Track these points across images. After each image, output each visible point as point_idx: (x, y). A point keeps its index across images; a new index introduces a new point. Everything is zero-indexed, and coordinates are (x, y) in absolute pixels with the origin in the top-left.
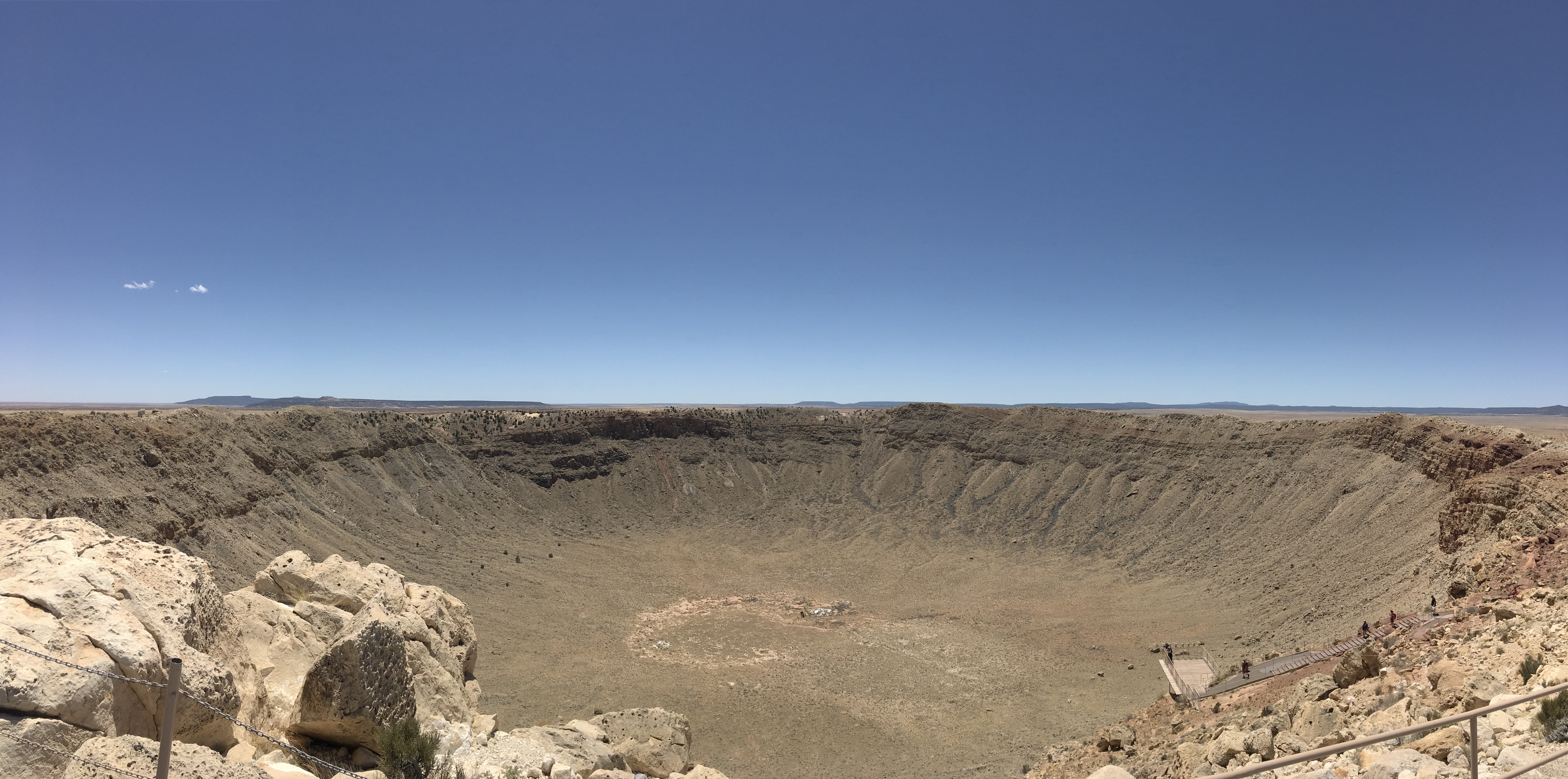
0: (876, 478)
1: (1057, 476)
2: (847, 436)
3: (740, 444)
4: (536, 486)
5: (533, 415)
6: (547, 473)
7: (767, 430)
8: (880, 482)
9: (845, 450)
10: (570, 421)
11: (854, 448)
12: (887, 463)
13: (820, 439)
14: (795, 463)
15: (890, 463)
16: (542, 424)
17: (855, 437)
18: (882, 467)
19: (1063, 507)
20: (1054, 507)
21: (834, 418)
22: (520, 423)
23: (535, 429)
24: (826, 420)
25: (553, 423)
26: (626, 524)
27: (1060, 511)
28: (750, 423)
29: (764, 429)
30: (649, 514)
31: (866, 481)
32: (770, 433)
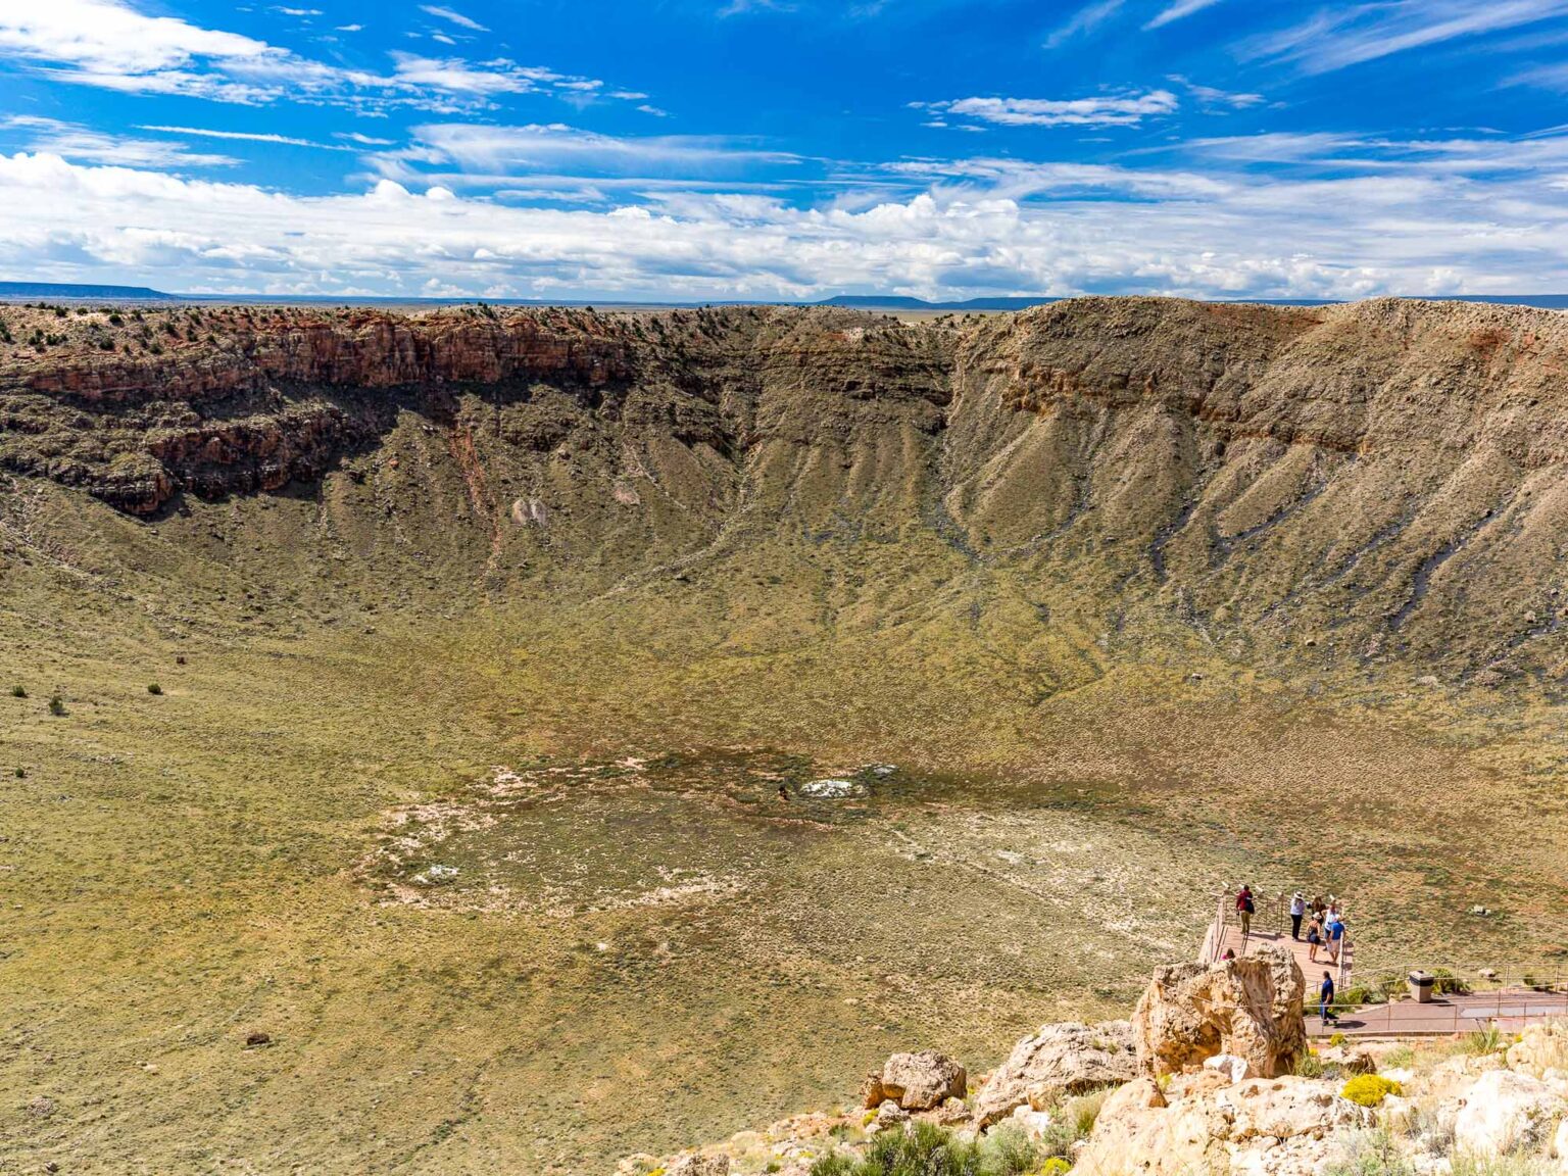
0: (983, 484)
1: (1433, 484)
2: (916, 380)
3: (655, 400)
4: (111, 512)
5: (87, 318)
6: (142, 478)
7: (722, 365)
8: (989, 493)
9: (911, 414)
10: (203, 336)
11: (931, 410)
12: (1010, 447)
13: (852, 386)
14: (790, 445)
15: (1017, 450)
16: (120, 342)
17: (935, 384)
18: (996, 459)
19: (1444, 564)
20: (1422, 562)
21: (885, 334)
22: (52, 342)
23: (101, 359)
24: (867, 339)
25: (151, 342)
26: (366, 599)
27: (1436, 574)
28: (682, 345)
29: (718, 362)
30: (426, 574)
31: (958, 489)
32: (727, 371)
